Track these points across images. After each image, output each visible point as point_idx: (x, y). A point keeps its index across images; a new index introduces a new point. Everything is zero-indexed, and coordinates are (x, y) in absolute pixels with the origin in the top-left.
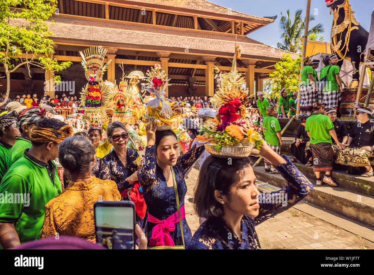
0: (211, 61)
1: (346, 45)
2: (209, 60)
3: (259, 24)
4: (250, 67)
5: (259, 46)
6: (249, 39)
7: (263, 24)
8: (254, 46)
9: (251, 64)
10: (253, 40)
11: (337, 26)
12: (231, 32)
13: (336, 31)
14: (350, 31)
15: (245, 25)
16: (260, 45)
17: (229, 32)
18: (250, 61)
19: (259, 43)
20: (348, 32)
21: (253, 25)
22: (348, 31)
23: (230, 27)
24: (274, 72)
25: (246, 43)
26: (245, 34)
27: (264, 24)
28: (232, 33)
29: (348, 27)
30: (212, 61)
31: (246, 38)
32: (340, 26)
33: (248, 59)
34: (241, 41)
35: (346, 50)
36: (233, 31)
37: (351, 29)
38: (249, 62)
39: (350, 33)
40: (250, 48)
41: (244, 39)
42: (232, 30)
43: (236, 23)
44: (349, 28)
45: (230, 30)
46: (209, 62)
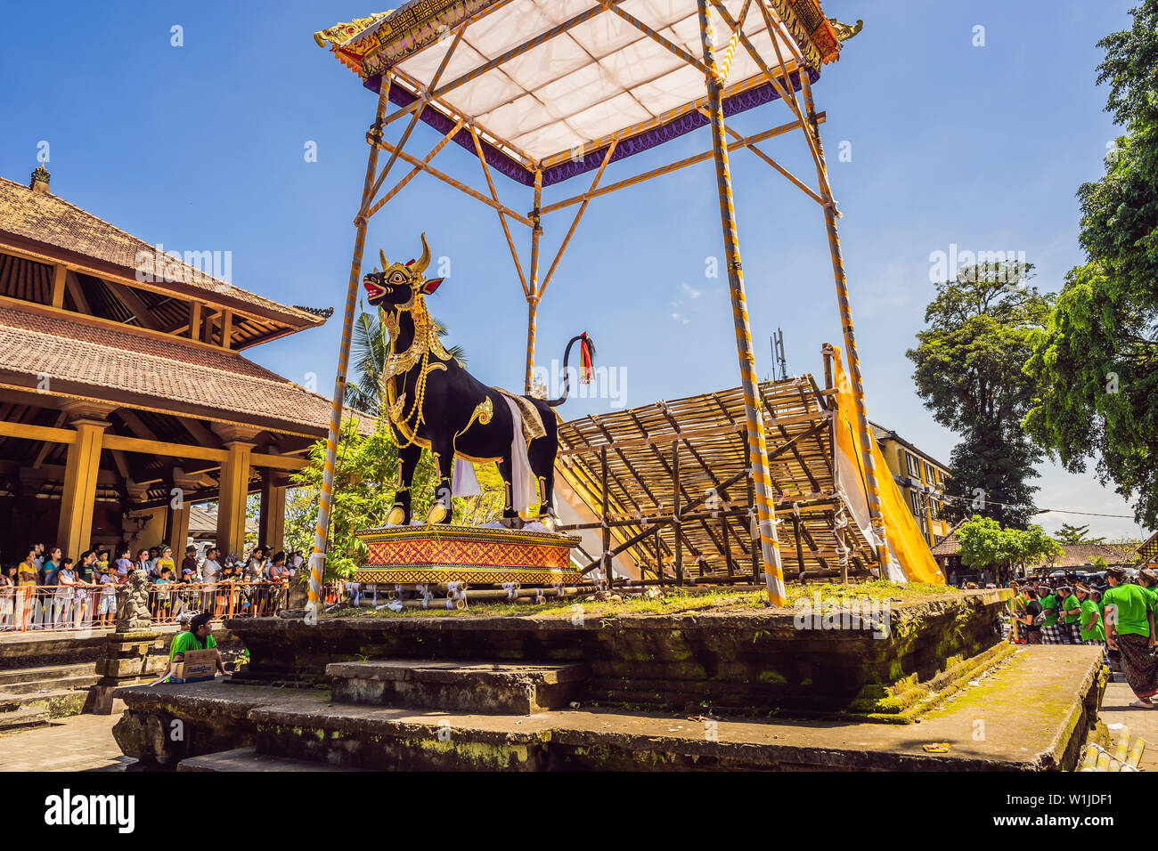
0: (94, 417)
1: (417, 408)
2: (88, 413)
3: (282, 325)
4: (237, 448)
5: (274, 388)
6: (247, 363)
7: (291, 327)
8: (258, 386)
9: (240, 440)
10: (257, 367)
11: (396, 357)
12: (187, 334)
13: (392, 367)
14: (426, 373)
15: (237, 320)
16: (279, 384)
17: (180, 335)
18: (238, 428)
19: (276, 378)
20: (421, 376)
21: (263, 323)
22: (422, 372)
23: (187, 321)
24: (306, 469)
25: (231, 373)
26: (236, 345)
27: (295, 325)
28: (190, 338)
29: (421, 361)
30: (99, 420)
31: (238, 357)
32: (402, 356)
33: (231, 423)
34: (216, 366)
35: (418, 422)
36: (196, 333)
37: (427, 369)
38: (234, 432)
39: (425, 377)
40: (242, 389)
41: (228, 361)
42: (191, 328)
43: (208, 312)
44: (423, 364)
45: (186, 328)
46: (84, 421)
